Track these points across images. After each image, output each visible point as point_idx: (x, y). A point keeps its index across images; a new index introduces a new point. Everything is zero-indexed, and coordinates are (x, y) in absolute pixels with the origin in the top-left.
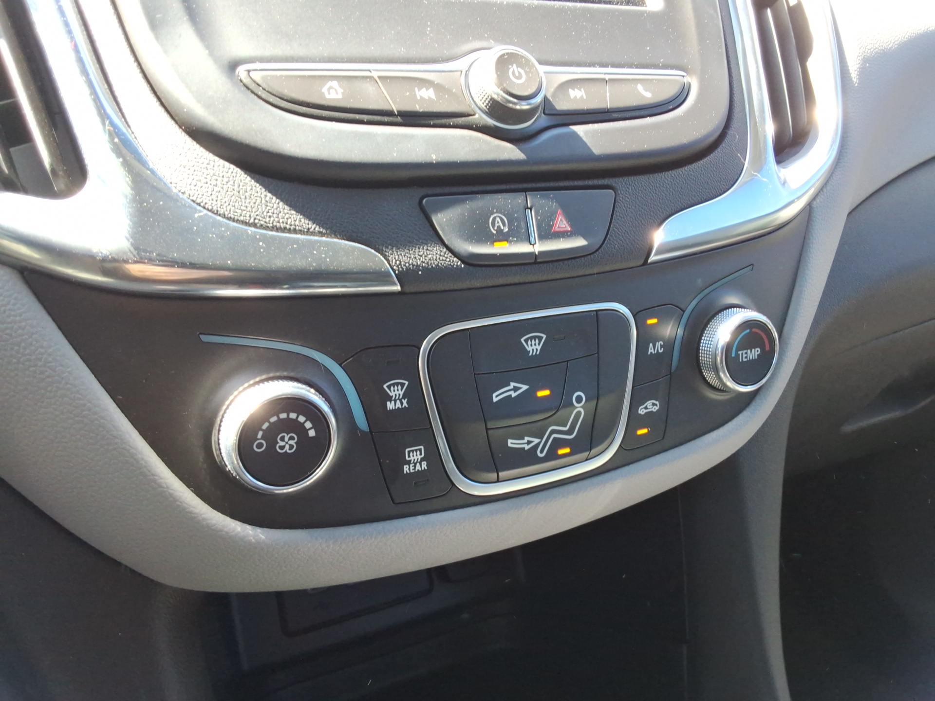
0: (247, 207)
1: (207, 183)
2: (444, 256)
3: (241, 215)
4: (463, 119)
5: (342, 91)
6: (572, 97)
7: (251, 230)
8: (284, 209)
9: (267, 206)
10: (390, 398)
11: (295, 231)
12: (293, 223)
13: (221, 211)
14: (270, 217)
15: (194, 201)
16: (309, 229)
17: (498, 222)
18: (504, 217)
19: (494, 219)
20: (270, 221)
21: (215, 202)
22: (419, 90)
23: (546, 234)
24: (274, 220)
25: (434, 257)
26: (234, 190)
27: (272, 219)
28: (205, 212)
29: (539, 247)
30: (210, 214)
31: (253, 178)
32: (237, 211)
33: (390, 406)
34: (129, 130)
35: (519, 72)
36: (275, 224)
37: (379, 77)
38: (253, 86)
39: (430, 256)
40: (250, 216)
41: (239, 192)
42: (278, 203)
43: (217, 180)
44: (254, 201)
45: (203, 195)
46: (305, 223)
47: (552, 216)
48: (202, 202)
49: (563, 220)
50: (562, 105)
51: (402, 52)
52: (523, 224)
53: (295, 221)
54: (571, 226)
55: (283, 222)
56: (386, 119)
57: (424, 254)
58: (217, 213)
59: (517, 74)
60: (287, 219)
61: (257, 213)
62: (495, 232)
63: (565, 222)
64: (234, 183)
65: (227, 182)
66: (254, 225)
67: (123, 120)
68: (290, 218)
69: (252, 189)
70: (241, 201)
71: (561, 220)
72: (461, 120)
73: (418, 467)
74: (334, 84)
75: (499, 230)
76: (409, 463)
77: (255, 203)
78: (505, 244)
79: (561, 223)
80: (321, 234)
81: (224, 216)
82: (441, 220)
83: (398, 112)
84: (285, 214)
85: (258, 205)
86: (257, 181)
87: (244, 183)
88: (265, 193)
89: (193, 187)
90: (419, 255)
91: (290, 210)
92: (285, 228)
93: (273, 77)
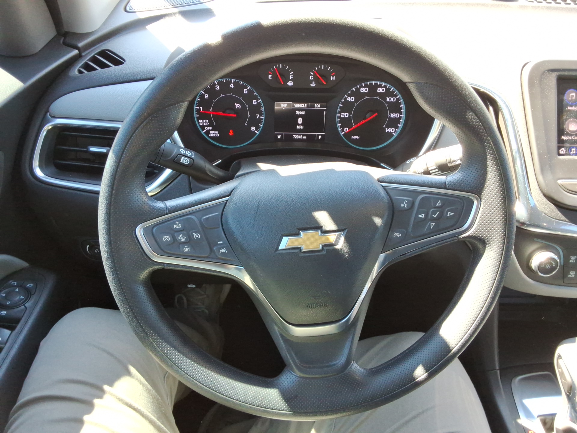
1: (546, 208)
3: (551, 216)
7: (553, 219)
9: (558, 214)
10: (571, 260)
11: (563, 221)
12: (562, 219)
13: (547, 214)
14: (558, 217)
15: (542, 212)
21: (547, 212)
28: (544, 214)
31: (556, 208)
33: (570, 261)
38: (561, 186)
40: (553, 216)
41: (553, 211)
42: (560, 214)
45: (544, 210)
46: (565, 219)
48: (544, 212)
55: (560, 218)
58: (546, 215)
61: (555, 216)
64: (552, 208)
66: (554, 218)
68: (562, 217)
70: (553, 213)
73: (572, 276)
76: (570, 275)
80: (568, 222)
81: (548, 215)
85: (556, 214)
86: (557, 208)
87: (554, 209)
88: (558, 211)
89: (542, 208)
93: (567, 184)
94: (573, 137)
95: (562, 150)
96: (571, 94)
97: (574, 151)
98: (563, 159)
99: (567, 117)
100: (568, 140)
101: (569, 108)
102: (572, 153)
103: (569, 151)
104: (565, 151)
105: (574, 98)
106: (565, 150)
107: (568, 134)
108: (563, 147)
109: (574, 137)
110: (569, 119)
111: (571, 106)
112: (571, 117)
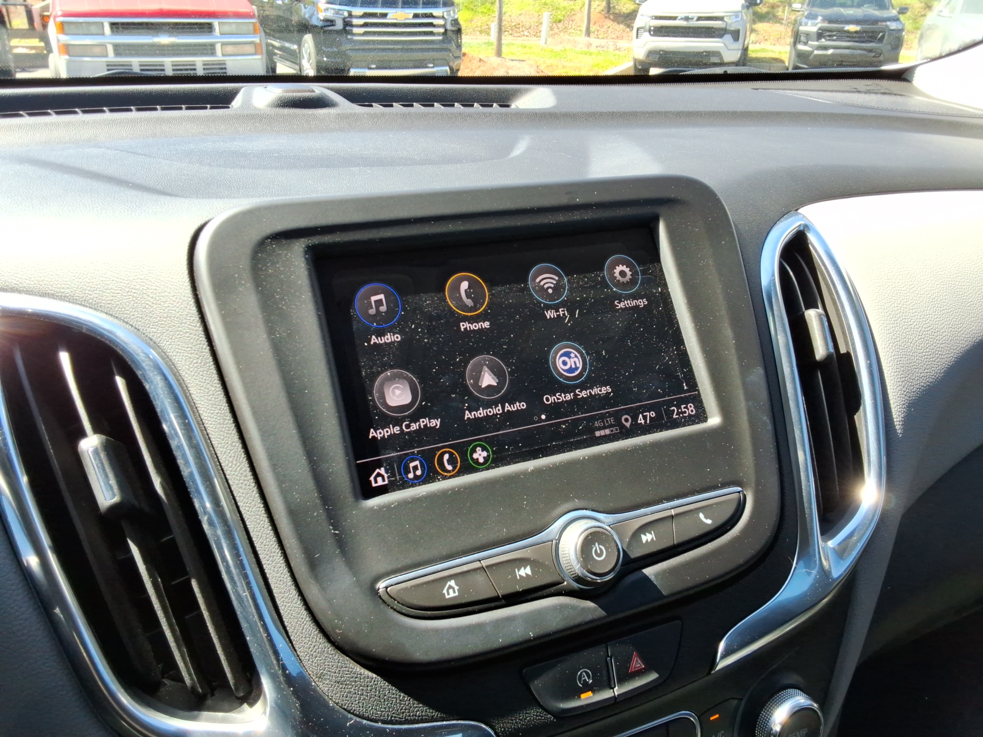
0: (385, 708)
1: (355, 694)
2: (540, 716)
3: (381, 716)
4: (554, 588)
5: (458, 588)
6: (644, 541)
7: (389, 727)
8: (414, 704)
9: (401, 704)
11: (422, 721)
12: (420, 715)
13: (366, 715)
14: (403, 713)
15: (344, 709)
16: (433, 716)
17: (584, 677)
18: (589, 671)
19: (581, 673)
20: (403, 716)
21: (361, 709)
22: (518, 571)
23: (624, 677)
24: (406, 715)
25: (532, 718)
26: (376, 696)
27: (405, 714)
28: (355, 718)
29: (617, 691)
30: (358, 719)
31: (389, 683)
32: (379, 713)
34: (295, 653)
35: (600, 549)
36: (406, 718)
37: (487, 567)
38: (391, 601)
39: (528, 718)
40: (388, 715)
41: (380, 697)
42: (409, 700)
43: (363, 690)
44: (391, 702)
45: (352, 704)
46: (429, 712)
47: (629, 660)
48: (352, 709)
49: (638, 659)
50: (635, 553)
51: (505, 532)
52: (605, 673)
53: (422, 712)
54: (644, 665)
55: (413, 716)
56: (493, 605)
57: (523, 718)
59: (599, 552)
60: (416, 712)
61: (393, 711)
62: (581, 686)
63: (639, 661)
64: (376, 690)
65: (371, 691)
66: (391, 722)
67: (290, 645)
68: (418, 710)
69: (389, 692)
70: (381, 705)
71: (637, 660)
72: (553, 590)
74: (452, 583)
75: (585, 682)
77: (392, 704)
78: (590, 694)
79: (637, 663)
80: (442, 719)
81: (368, 719)
82: (537, 685)
83: (502, 596)
84: (415, 708)
85: (394, 705)
86: (393, 684)
87: (384, 688)
88: (399, 693)
89: (344, 699)
90: (519, 719)
91: (418, 704)
92: (415, 719)
93: (406, 589)
94: (404, 427)
95: (379, 475)
96: (374, 298)
97: (415, 468)
98: (381, 508)
99: (374, 370)
100: (390, 436)
101: (374, 340)
102: (411, 476)
103: (400, 474)
104: (388, 477)
105: (383, 308)
106: (387, 472)
107: (386, 421)
108: (379, 464)
109: (408, 426)
110: (379, 373)
111: (380, 334)
112: (385, 367)
